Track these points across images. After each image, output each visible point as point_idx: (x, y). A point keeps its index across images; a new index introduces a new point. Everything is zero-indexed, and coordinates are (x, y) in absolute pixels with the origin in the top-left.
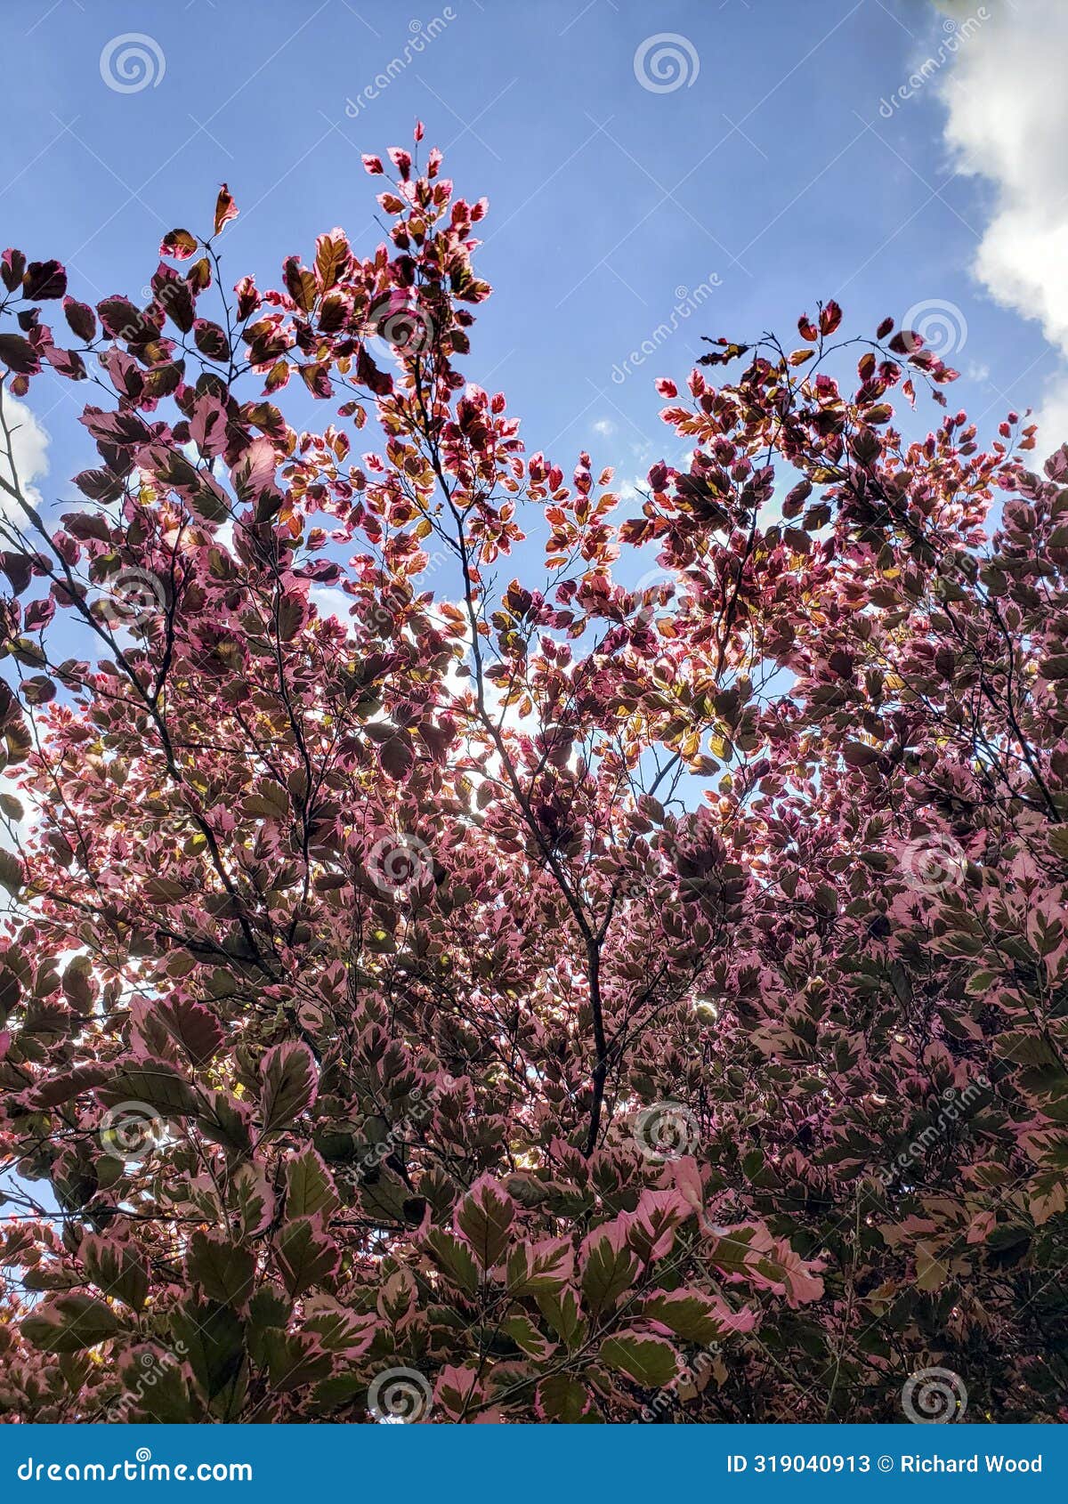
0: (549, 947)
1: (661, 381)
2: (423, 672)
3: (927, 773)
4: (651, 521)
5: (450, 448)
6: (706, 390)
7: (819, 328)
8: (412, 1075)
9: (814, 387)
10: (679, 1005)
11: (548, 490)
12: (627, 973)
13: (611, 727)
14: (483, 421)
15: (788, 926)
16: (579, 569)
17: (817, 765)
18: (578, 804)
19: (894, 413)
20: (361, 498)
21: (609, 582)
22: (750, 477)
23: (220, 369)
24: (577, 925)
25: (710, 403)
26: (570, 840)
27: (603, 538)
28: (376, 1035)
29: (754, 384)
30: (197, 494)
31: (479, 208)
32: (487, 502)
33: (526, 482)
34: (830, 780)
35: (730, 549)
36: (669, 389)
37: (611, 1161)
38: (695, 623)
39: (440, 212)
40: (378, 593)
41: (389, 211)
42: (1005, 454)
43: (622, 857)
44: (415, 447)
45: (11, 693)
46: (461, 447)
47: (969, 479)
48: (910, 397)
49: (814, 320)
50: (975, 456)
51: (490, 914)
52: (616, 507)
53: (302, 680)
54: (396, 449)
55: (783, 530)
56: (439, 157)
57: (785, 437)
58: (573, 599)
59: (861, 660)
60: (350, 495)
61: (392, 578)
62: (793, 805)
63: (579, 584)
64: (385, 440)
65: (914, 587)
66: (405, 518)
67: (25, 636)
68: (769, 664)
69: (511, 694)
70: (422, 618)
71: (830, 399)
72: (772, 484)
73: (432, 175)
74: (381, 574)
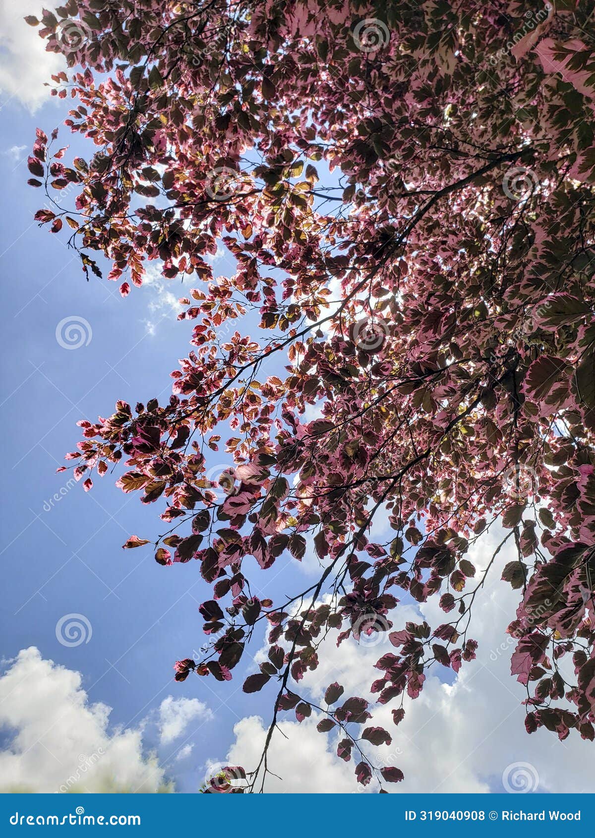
0: (451, 220)
1: (122, 294)
2: (328, 354)
3: (261, 44)
4: (195, 267)
5: (209, 389)
6: (116, 268)
7: (52, 221)
8: (542, 257)
9: (84, 209)
10: (454, 130)
11: (207, 330)
12: (446, 169)
13: (315, 240)
14: (188, 378)
15: (385, 89)
16: (239, 295)
17: (290, 116)
18: (365, 239)
19: (77, 158)
20: (254, 423)
21: (238, 275)
22: (146, 222)
23: (213, 512)
24: (432, 210)
25: (122, 264)
26: (386, 235)
27: (217, 289)
28: (526, 286)
29: (98, 242)
30: (276, 497)
31: (83, 425)
32: (227, 359)
33: (209, 344)
34: (294, 103)
35: (191, 217)
36: (125, 288)
37: (550, 120)
38: (238, 218)
39: (94, 443)
40: (298, 394)
41: (106, 468)
42: (75, 88)
43: (383, 200)
44: (216, 406)
45: (421, 549)
46: (206, 384)
47: (98, 103)
48: (63, 152)
49: (50, 224)
50: (84, 105)
51: (445, 262)
52: (198, 290)
53: (350, 409)
54: (222, 415)
55: (167, 191)
56: (69, 455)
57: (117, 213)
58: (256, 291)
59: (216, 112)
60: (255, 428)
61: (288, 391)
62: (317, 119)
63: (246, 292)
64: (220, 423)
65: (163, 101)
66: (254, 396)
67: (389, 553)
68: (242, 165)
69: (321, 303)
70: (301, 366)
71: (86, 197)
72: (144, 208)
73: (78, 455)
74: (288, 397)
